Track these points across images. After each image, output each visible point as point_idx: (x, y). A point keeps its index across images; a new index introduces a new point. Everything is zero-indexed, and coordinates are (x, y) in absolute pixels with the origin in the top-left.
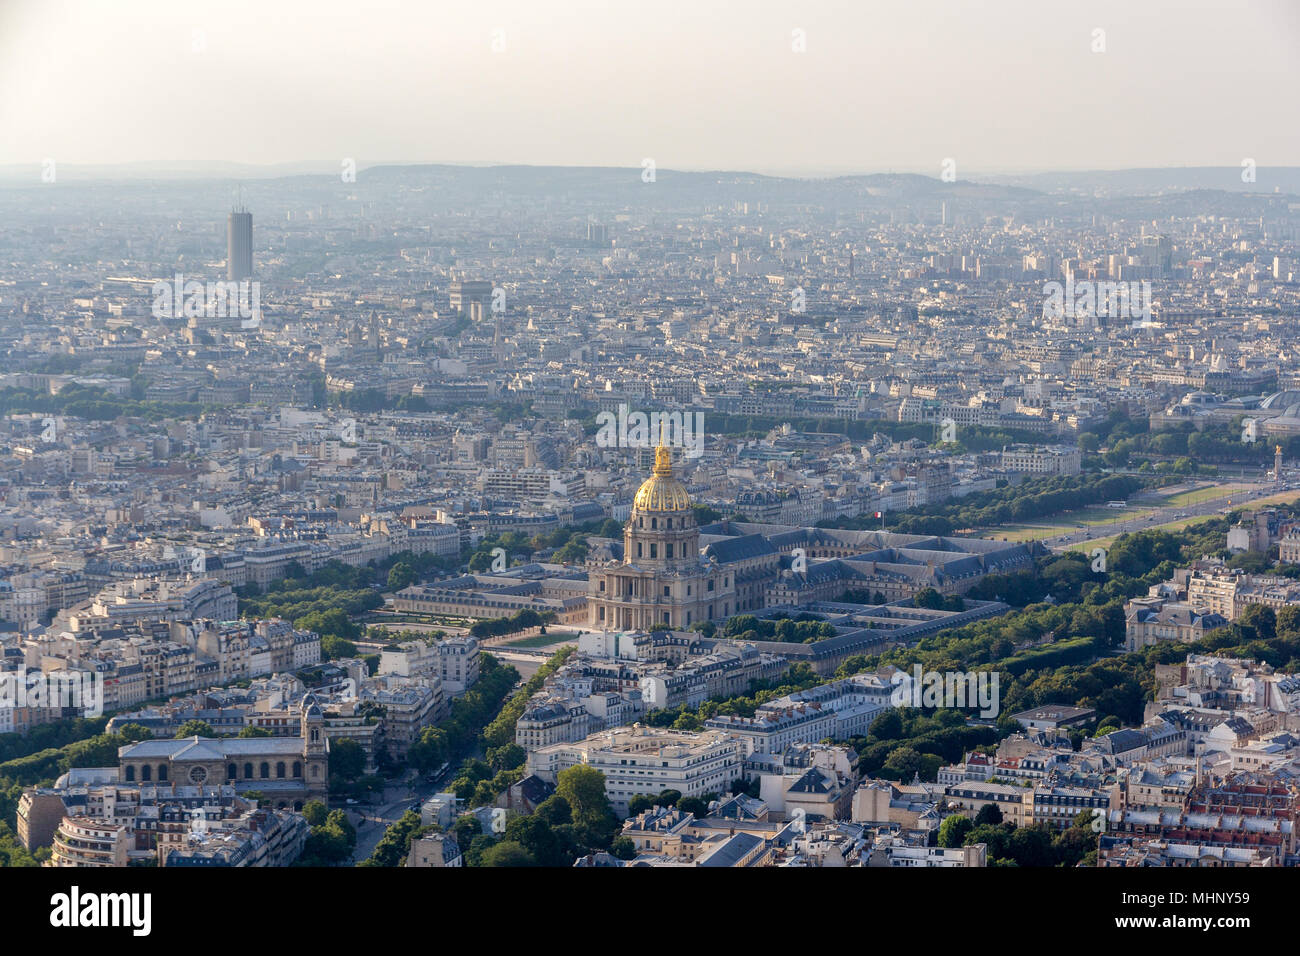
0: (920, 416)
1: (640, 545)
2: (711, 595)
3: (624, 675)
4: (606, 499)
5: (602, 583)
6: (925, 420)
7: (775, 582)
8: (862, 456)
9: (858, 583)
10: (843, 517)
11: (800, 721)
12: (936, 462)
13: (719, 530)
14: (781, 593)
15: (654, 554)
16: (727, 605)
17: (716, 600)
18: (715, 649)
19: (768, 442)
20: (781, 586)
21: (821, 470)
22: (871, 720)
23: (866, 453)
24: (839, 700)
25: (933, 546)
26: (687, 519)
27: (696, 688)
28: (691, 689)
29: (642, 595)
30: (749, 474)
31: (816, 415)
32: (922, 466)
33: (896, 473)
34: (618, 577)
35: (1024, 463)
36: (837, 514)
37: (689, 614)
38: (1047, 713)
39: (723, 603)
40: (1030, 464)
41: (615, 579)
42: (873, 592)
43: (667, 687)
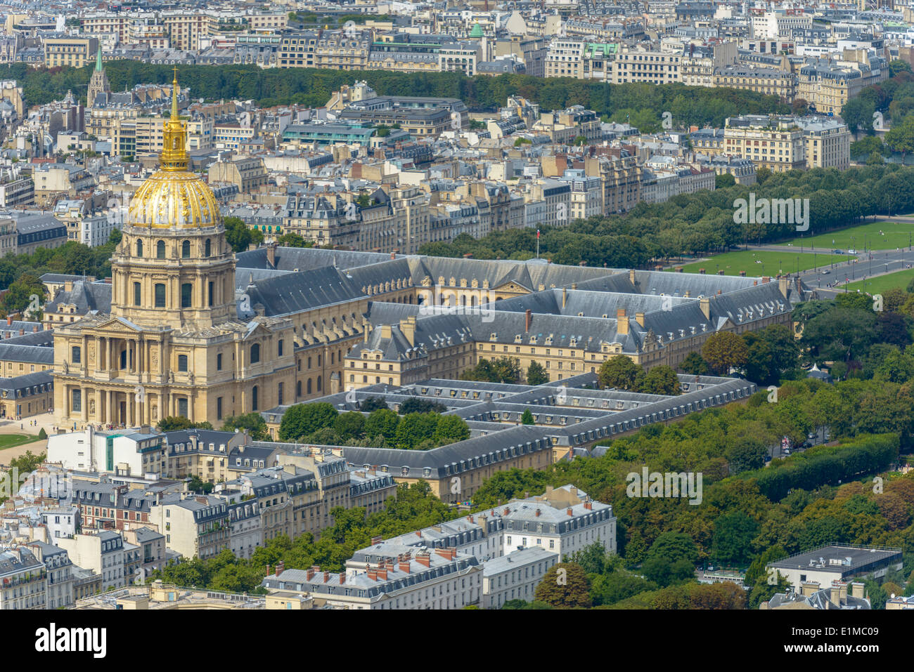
0: (581, 66)
1: (137, 285)
2: (257, 369)
3: (125, 501)
4: (69, 211)
5: (76, 350)
6: (588, 75)
7: (362, 347)
8: (488, 136)
9: (500, 348)
10: (464, 237)
11: (419, 578)
12: (615, 144)
13: (260, 261)
14: (371, 366)
15: (160, 300)
16: (281, 385)
17: (263, 378)
18: (270, 460)
19: (329, 114)
20: (372, 355)
21: (423, 159)
22: (537, 576)
23: (494, 130)
24: (484, 544)
25: (622, 286)
26: (215, 241)
27: (245, 524)
28: (237, 526)
29: (142, 369)
30: (300, 167)
31: (405, 67)
32: (593, 151)
33: (550, 165)
34: (102, 339)
35: (760, 147)
36: (454, 233)
37: (220, 399)
38: (827, 558)
39: (276, 382)
40: (769, 148)
41: (97, 344)
42: (525, 364)
43: (197, 521)
